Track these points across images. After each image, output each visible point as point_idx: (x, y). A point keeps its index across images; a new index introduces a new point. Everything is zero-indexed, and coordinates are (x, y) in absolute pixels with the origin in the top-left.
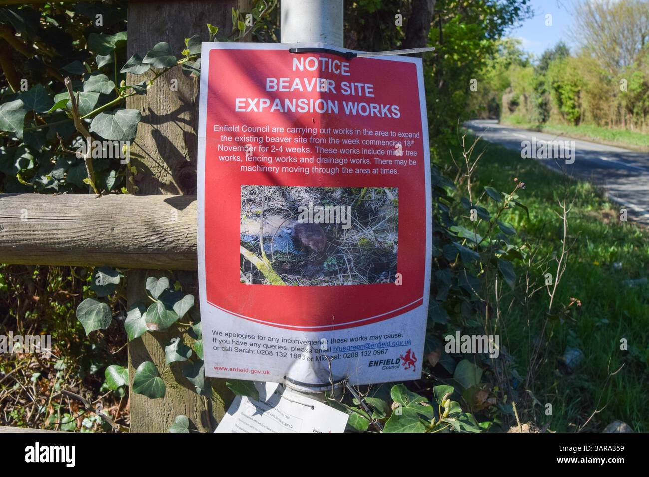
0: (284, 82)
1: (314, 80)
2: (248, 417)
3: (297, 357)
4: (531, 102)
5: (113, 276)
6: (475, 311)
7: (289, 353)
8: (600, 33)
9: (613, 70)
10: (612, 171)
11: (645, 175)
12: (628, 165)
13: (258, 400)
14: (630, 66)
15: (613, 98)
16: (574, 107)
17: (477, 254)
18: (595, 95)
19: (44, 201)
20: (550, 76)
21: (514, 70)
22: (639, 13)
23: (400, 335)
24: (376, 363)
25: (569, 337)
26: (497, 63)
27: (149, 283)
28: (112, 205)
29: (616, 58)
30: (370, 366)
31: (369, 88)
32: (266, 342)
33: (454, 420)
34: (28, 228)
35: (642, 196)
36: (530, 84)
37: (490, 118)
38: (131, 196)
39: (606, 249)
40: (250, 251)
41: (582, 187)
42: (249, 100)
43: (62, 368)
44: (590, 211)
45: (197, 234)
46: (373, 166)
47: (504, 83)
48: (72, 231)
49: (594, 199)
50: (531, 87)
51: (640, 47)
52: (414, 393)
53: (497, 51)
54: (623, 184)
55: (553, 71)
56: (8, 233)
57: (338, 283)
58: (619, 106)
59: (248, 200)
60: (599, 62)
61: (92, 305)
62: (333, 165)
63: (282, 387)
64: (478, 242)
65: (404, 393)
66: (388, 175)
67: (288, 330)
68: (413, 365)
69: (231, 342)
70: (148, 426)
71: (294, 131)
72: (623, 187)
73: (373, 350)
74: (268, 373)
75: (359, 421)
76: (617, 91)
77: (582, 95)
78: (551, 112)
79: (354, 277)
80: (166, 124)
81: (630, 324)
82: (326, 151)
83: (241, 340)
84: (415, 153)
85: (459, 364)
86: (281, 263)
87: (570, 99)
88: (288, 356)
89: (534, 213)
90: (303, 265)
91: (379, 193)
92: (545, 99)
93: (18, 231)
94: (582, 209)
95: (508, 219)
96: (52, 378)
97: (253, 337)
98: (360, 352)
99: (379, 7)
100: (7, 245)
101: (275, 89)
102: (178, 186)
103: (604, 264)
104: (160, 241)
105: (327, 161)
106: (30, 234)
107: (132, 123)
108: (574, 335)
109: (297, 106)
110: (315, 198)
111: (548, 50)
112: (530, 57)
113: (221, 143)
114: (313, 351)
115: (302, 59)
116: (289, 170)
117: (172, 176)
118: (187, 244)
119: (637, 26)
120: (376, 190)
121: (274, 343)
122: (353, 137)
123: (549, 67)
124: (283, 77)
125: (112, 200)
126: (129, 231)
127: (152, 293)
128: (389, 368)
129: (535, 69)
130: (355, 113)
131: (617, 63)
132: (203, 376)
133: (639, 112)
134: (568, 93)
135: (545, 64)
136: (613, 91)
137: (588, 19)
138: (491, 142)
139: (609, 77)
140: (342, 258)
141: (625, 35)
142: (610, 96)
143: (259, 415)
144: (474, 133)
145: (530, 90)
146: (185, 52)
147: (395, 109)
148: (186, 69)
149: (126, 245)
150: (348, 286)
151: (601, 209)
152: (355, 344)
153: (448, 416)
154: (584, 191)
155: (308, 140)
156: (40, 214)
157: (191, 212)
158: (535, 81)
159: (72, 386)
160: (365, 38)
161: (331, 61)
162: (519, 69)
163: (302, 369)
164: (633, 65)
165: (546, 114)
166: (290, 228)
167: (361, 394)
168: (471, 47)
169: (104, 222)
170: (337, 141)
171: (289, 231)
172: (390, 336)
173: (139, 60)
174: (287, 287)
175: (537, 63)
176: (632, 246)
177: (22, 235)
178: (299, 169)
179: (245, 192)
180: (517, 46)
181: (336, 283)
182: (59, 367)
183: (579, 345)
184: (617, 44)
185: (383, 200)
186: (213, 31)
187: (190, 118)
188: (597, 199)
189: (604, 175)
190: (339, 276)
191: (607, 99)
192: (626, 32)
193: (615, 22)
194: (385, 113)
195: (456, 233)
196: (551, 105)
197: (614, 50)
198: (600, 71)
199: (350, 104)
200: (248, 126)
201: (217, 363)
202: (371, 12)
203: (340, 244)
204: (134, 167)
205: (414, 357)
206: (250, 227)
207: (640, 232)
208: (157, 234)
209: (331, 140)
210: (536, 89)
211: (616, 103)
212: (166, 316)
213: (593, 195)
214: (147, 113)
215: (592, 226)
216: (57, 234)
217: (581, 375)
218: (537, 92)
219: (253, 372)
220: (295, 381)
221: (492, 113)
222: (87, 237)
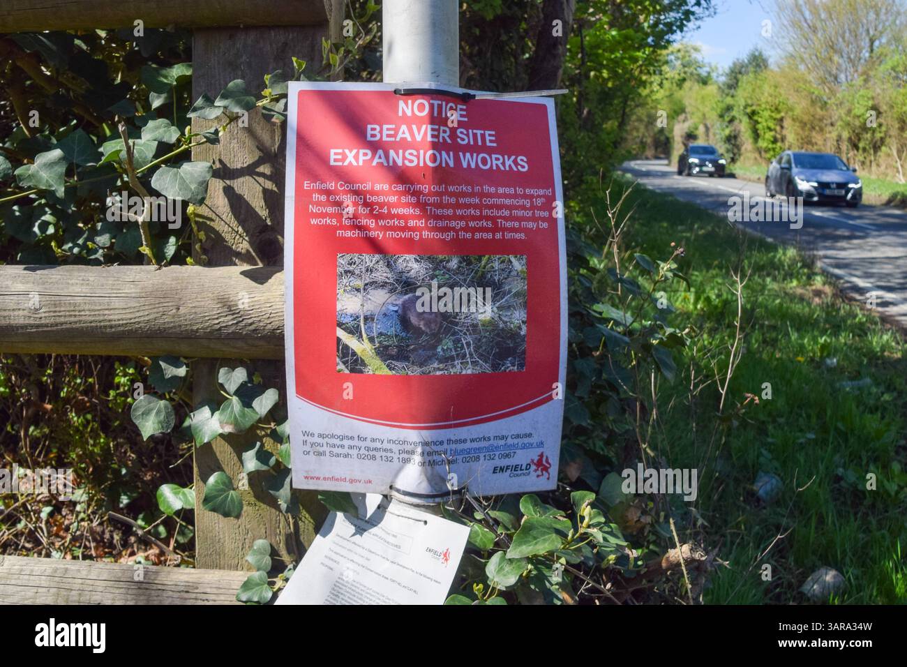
0: (388, 129)
1: (424, 127)
2: (345, 539)
3: (407, 461)
4: (715, 135)
5: (178, 366)
6: (624, 411)
7: (396, 456)
8: (811, 36)
9: (829, 89)
10: (828, 231)
11: (874, 237)
12: (851, 222)
13: (358, 518)
14: (854, 82)
15: (830, 128)
16: (775, 141)
17: (627, 339)
18: (805, 124)
19: (91, 274)
20: (741, 97)
21: (690, 89)
22: (866, 7)
23: (530, 435)
24: (502, 469)
25: (762, 459)
26: (667, 79)
27: (223, 375)
28: (177, 279)
29: (834, 71)
30: (494, 472)
31: (490, 135)
32: (368, 443)
33: (595, 530)
34: (72, 308)
35: (870, 265)
36: (713, 109)
37: (657, 158)
38: (198, 268)
39: (815, 339)
40: (349, 333)
41: (784, 254)
42: (347, 151)
43: (82, 500)
44: (795, 287)
45: (285, 313)
46: (495, 229)
47: (676, 108)
48: (128, 311)
49: (801, 271)
50: (715, 113)
51: (867, 55)
52: (548, 506)
53: (667, 62)
54: (844, 249)
55: (745, 90)
56: (47, 315)
57: (455, 371)
58: (839, 139)
59: (346, 272)
60: (810, 78)
61: (150, 403)
62: (447, 229)
63: (387, 498)
64: (628, 324)
65: (537, 505)
66: (514, 240)
67: (394, 429)
68: (547, 471)
69: (325, 445)
70: (220, 555)
71: (401, 188)
72: (842, 254)
73: (497, 453)
74: (370, 482)
75: (481, 539)
76: (836, 117)
77: (787, 123)
78: (743, 149)
79: (474, 363)
80: (241, 180)
81: (846, 441)
82: (439, 212)
83: (337, 442)
84: (546, 214)
85: (605, 478)
86: (386, 347)
87: (770, 129)
88: (395, 460)
89: (716, 291)
90: (412, 350)
91: (503, 262)
92: (735, 130)
93: (60, 312)
94: (784, 285)
95: (680, 299)
96: (67, 514)
97: (352, 438)
98: (482, 456)
99: (499, 12)
100: (45, 329)
101: (377, 138)
102: (257, 255)
103: (812, 360)
104: (237, 323)
105: (440, 224)
106: (75, 316)
107: (201, 180)
108: (770, 456)
109: (404, 158)
110: (426, 269)
111: (738, 60)
112: (713, 71)
113: (314, 203)
114: (426, 454)
115: (410, 102)
116: (395, 235)
117: (250, 242)
118: (269, 326)
119: (863, 26)
120: (499, 259)
121: (378, 445)
122: (472, 195)
123: (740, 84)
124: (387, 124)
125: (175, 272)
126: (198, 310)
127: (226, 387)
128: (517, 475)
129: (720, 88)
130: (473, 166)
131: (836, 78)
132: (289, 488)
133: (867, 147)
134: (766, 121)
135: (735, 81)
136: (831, 118)
137: (794, 16)
138: (658, 191)
139: (825, 98)
140: (459, 340)
141: (846, 39)
142: (826, 125)
143: (358, 536)
144: (634, 178)
145: (713, 116)
146: (266, 92)
147: (522, 160)
148: (267, 112)
149: (195, 328)
150: (467, 376)
151: (811, 285)
152: (475, 445)
153: (589, 526)
154: (787, 260)
155: (418, 199)
156: (87, 291)
157: (275, 287)
158: (721, 105)
159: (95, 524)
160: (480, 53)
161: (444, 103)
162: (696, 87)
163: (412, 476)
164: (859, 81)
165: (736, 151)
166: (397, 305)
167: (484, 503)
168: (626, 61)
169: (167, 300)
170: (453, 200)
171: (396, 309)
172: (518, 436)
173: (210, 101)
174: (393, 376)
175: (723, 79)
176: (851, 335)
177: (65, 316)
178: (408, 234)
179: (342, 261)
180: (694, 55)
181: (452, 371)
182: (78, 499)
183: (776, 469)
184: (836, 52)
185: (508, 271)
186: (300, 66)
187: (271, 172)
188: (806, 270)
189: (817, 237)
190: (456, 362)
191: (821, 130)
192: (847, 35)
193: (832, 20)
194: (510, 166)
195: (601, 313)
196: (743, 139)
197: (831, 59)
198: (812, 90)
199: (468, 155)
200: (346, 183)
201: (307, 472)
202: (488, 19)
203: (457, 324)
204: (202, 233)
205: (547, 461)
206: (349, 304)
207: (864, 315)
208: (233, 314)
209: (446, 199)
210: (721, 116)
211: (834, 135)
212: (243, 415)
213: (799, 265)
214: (218, 165)
215: (797, 308)
216: (109, 315)
217: (778, 510)
218: (724, 120)
219: (352, 481)
220: (404, 491)
221: (659, 150)
222: (146, 318)
